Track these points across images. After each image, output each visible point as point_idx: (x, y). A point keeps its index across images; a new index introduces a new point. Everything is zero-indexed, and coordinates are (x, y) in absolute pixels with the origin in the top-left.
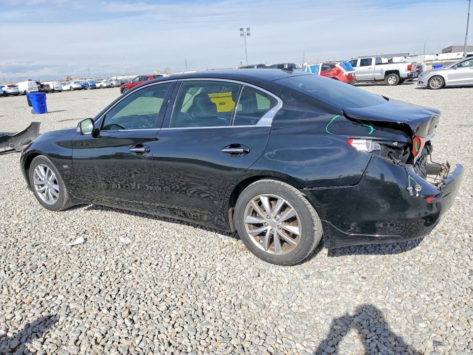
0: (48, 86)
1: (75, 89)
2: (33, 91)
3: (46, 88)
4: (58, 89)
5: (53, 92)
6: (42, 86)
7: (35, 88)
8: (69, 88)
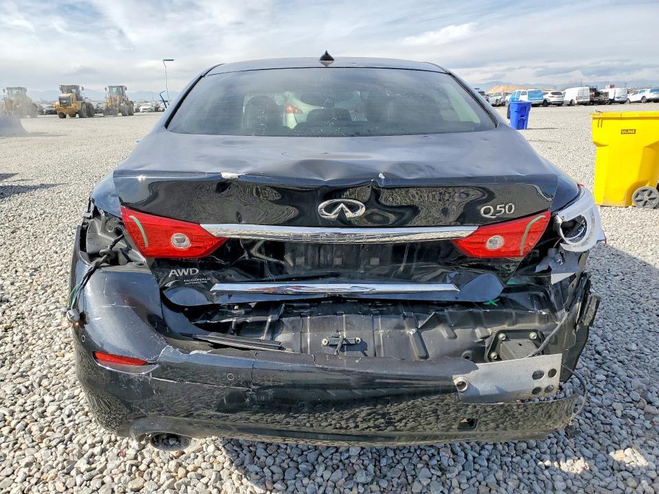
0: (606, 94)
1: (649, 101)
2: (582, 100)
3: (602, 98)
4: (620, 100)
5: (610, 104)
6: (598, 94)
7: (586, 98)
8: (639, 99)
